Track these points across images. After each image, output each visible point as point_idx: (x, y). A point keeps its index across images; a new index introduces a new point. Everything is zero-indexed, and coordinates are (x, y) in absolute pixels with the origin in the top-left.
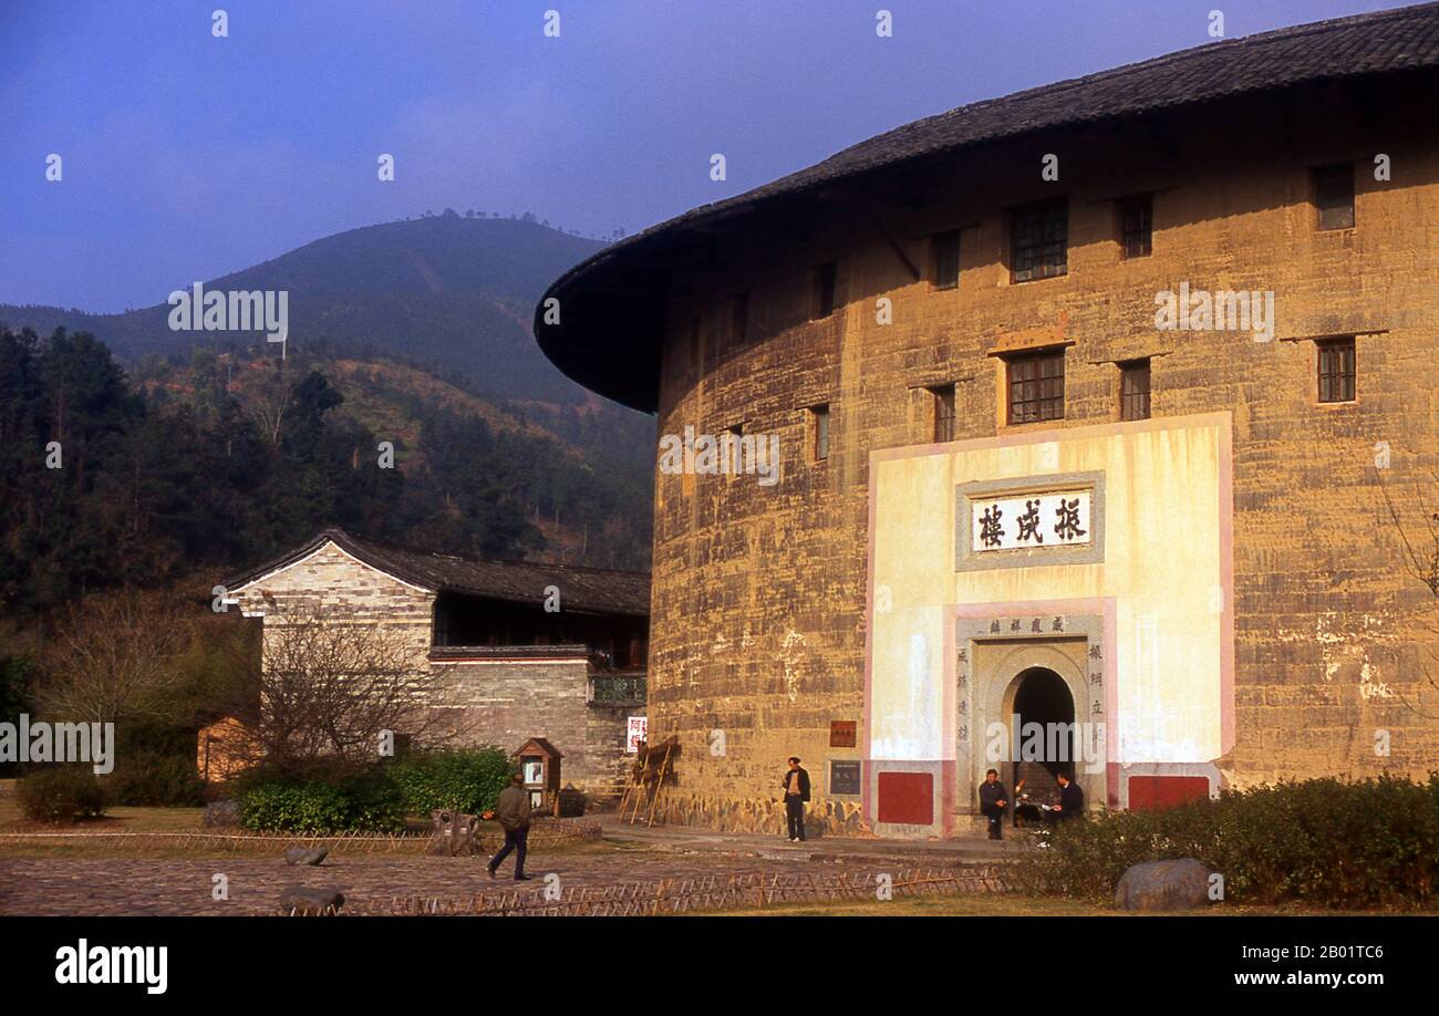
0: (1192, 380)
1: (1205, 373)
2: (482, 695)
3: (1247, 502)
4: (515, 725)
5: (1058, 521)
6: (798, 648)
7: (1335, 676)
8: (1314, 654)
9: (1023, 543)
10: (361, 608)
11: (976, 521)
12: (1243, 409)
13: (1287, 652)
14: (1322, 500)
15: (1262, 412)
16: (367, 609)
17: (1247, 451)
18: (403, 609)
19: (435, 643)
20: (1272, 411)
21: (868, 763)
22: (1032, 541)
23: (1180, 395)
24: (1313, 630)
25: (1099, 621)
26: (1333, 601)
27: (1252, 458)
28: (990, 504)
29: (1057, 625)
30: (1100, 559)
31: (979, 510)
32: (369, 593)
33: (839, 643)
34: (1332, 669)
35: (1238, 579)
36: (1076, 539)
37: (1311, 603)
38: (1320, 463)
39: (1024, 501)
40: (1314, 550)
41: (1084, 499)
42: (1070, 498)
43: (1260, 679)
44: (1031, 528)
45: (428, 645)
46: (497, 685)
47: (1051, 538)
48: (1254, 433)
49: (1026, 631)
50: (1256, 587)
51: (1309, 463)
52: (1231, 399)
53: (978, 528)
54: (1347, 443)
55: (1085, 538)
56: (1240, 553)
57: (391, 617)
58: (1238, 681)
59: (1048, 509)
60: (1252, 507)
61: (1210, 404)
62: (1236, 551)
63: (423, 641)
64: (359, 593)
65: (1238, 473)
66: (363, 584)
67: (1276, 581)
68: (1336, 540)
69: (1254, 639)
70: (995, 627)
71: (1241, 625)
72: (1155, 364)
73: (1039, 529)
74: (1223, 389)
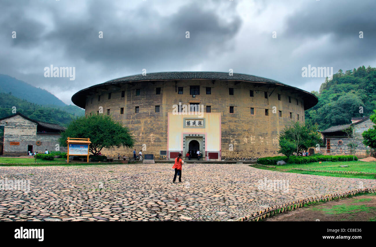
0: (216, 109)
1: (218, 108)
2: (46, 140)
3: (223, 123)
4: (51, 144)
5: (199, 123)
6: (153, 136)
7: (232, 142)
8: (230, 140)
9: (193, 125)
10: (24, 125)
11: (186, 122)
12: (222, 113)
13: (227, 140)
14: (231, 124)
15: (224, 113)
16: (25, 126)
17: (223, 117)
18: (32, 126)
19: (37, 131)
20: (226, 113)
21: (168, 151)
22: (195, 125)
23: (215, 111)
24: (230, 137)
25: (205, 135)
26: (232, 134)
27: (223, 118)
28: (188, 121)
29: (199, 135)
30: (205, 128)
31: (187, 121)
32: (25, 123)
33: (162, 136)
34: (232, 141)
35: (222, 131)
36: (201, 125)
37: (230, 134)
38: (231, 120)
39: (194, 120)
40: (230, 129)
41: (202, 121)
42: (200, 121)
43: (224, 142)
44: (195, 124)
45: (36, 132)
46: (48, 138)
47: (197, 125)
48: (223, 116)
49: (194, 136)
50: (223, 132)
51: (229, 119)
52: (221, 112)
53: (186, 123)
54: (233, 118)
55: (202, 125)
56: (222, 129)
57: (29, 127)
58: (221, 142)
59: (197, 122)
60: (223, 124)
61: (218, 112)
62: (221, 128)
63: (35, 131)
64: (24, 123)
65: (222, 120)
66: (24, 122)
67: (226, 132)
68: (232, 128)
69: (223, 138)
70: (189, 135)
71: (222, 136)
72: (211, 106)
73: (196, 124)
74: (220, 111)
